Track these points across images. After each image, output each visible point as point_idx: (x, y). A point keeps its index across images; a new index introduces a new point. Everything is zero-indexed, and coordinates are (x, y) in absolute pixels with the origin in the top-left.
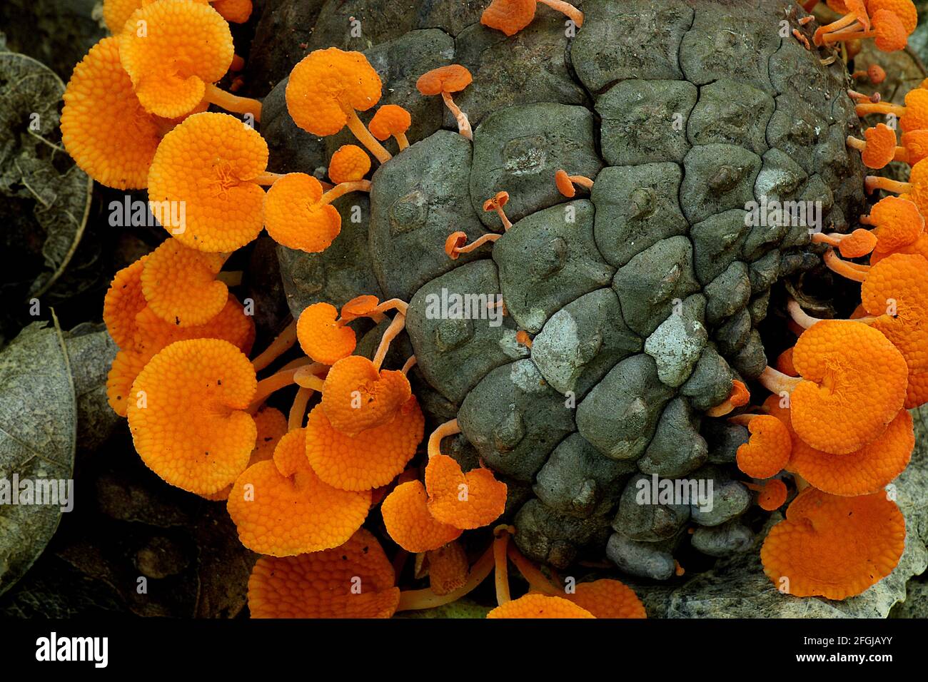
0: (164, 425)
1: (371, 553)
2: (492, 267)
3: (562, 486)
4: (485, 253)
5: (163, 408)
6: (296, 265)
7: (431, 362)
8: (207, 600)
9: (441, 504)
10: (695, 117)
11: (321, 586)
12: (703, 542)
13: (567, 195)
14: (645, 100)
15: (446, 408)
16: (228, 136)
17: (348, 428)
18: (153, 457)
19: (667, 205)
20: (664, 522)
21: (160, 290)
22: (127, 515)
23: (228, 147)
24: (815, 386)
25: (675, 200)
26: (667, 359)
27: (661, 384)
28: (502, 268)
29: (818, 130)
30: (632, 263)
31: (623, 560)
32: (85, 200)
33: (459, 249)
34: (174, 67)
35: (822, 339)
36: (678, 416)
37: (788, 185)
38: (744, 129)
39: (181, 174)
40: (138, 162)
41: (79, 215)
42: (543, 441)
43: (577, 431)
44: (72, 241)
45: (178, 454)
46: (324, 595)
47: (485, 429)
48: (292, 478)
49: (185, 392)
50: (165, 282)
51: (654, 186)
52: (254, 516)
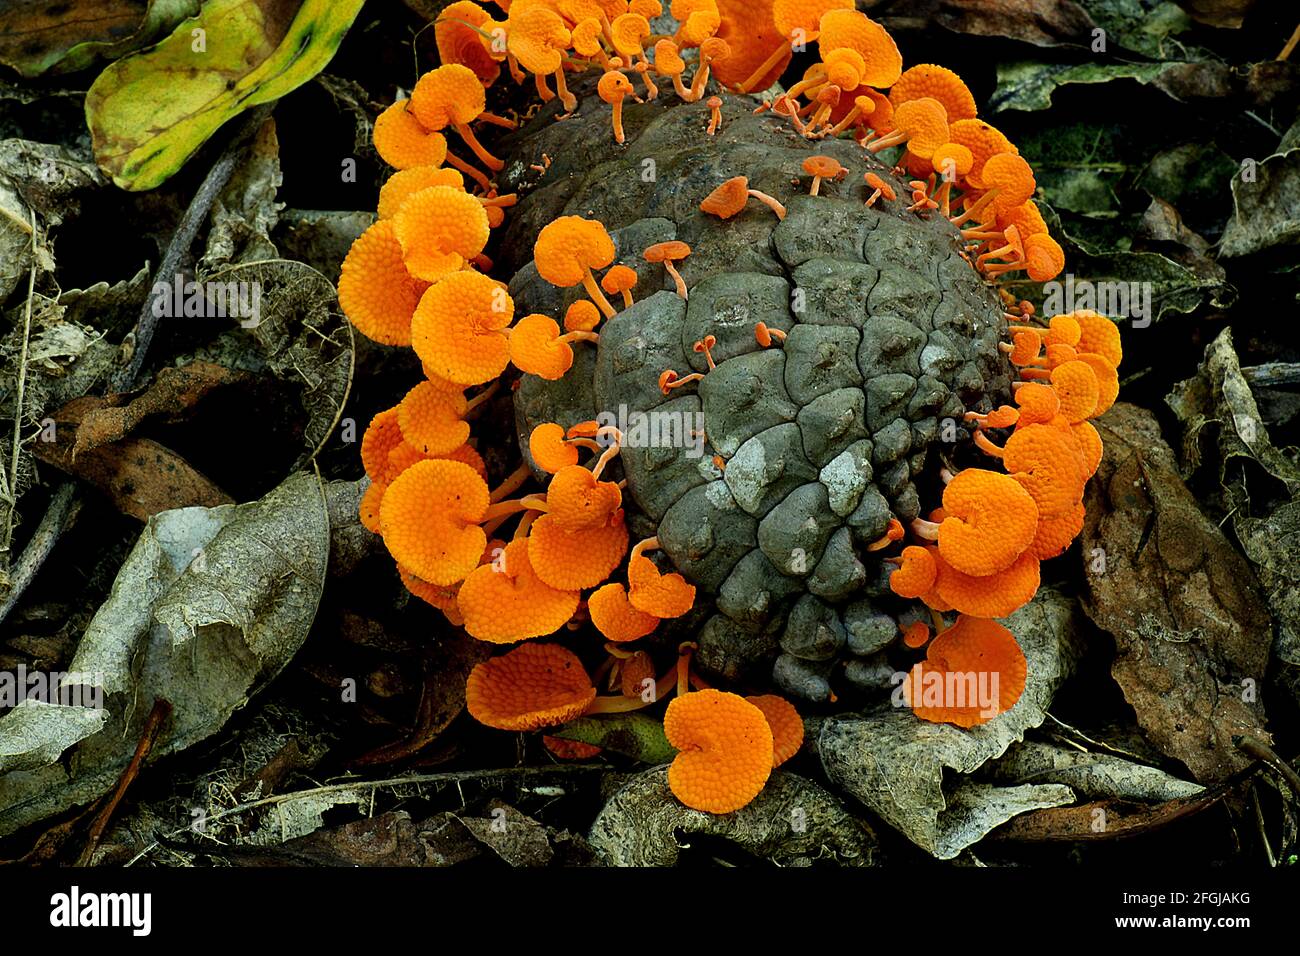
0: (410, 526)
1: (573, 667)
2: (697, 401)
3: (742, 595)
4: (692, 389)
5: (410, 512)
6: (530, 405)
7: (639, 478)
8: (429, 703)
9: (640, 595)
10: (874, 293)
11: (529, 690)
12: (856, 673)
13: (764, 345)
14: (834, 274)
15: (648, 527)
16: (482, 291)
17: (566, 525)
18: (399, 549)
19: (846, 361)
20: (825, 637)
21: (413, 423)
22: (363, 640)
23: (481, 301)
24: (961, 522)
25: (853, 358)
26: (837, 487)
27: (830, 511)
28: (705, 400)
29: (975, 326)
30: (815, 403)
31: (786, 681)
32: (346, 385)
33: (669, 384)
34: (438, 243)
35: (968, 484)
36: (843, 541)
37: (948, 362)
38: (914, 310)
39: (440, 319)
40: (401, 323)
41: (339, 399)
42: (728, 556)
43: (758, 547)
44: (332, 421)
45: (421, 549)
46: (531, 696)
47: (680, 538)
48: (514, 580)
49: (429, 502)
50: (417, 417)
51: (837, 343)
52: (479, 608)
